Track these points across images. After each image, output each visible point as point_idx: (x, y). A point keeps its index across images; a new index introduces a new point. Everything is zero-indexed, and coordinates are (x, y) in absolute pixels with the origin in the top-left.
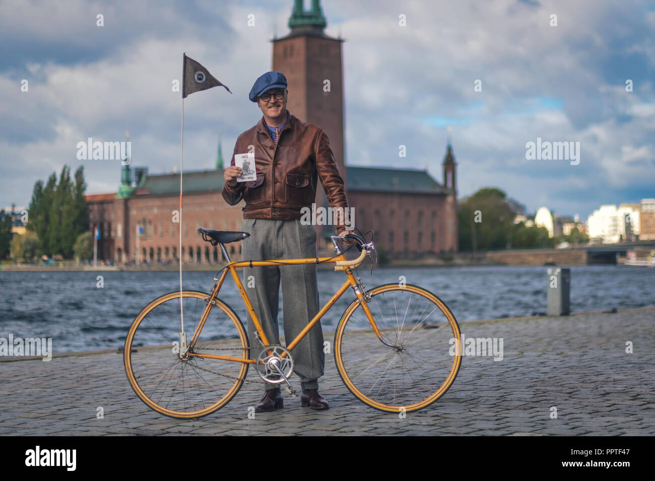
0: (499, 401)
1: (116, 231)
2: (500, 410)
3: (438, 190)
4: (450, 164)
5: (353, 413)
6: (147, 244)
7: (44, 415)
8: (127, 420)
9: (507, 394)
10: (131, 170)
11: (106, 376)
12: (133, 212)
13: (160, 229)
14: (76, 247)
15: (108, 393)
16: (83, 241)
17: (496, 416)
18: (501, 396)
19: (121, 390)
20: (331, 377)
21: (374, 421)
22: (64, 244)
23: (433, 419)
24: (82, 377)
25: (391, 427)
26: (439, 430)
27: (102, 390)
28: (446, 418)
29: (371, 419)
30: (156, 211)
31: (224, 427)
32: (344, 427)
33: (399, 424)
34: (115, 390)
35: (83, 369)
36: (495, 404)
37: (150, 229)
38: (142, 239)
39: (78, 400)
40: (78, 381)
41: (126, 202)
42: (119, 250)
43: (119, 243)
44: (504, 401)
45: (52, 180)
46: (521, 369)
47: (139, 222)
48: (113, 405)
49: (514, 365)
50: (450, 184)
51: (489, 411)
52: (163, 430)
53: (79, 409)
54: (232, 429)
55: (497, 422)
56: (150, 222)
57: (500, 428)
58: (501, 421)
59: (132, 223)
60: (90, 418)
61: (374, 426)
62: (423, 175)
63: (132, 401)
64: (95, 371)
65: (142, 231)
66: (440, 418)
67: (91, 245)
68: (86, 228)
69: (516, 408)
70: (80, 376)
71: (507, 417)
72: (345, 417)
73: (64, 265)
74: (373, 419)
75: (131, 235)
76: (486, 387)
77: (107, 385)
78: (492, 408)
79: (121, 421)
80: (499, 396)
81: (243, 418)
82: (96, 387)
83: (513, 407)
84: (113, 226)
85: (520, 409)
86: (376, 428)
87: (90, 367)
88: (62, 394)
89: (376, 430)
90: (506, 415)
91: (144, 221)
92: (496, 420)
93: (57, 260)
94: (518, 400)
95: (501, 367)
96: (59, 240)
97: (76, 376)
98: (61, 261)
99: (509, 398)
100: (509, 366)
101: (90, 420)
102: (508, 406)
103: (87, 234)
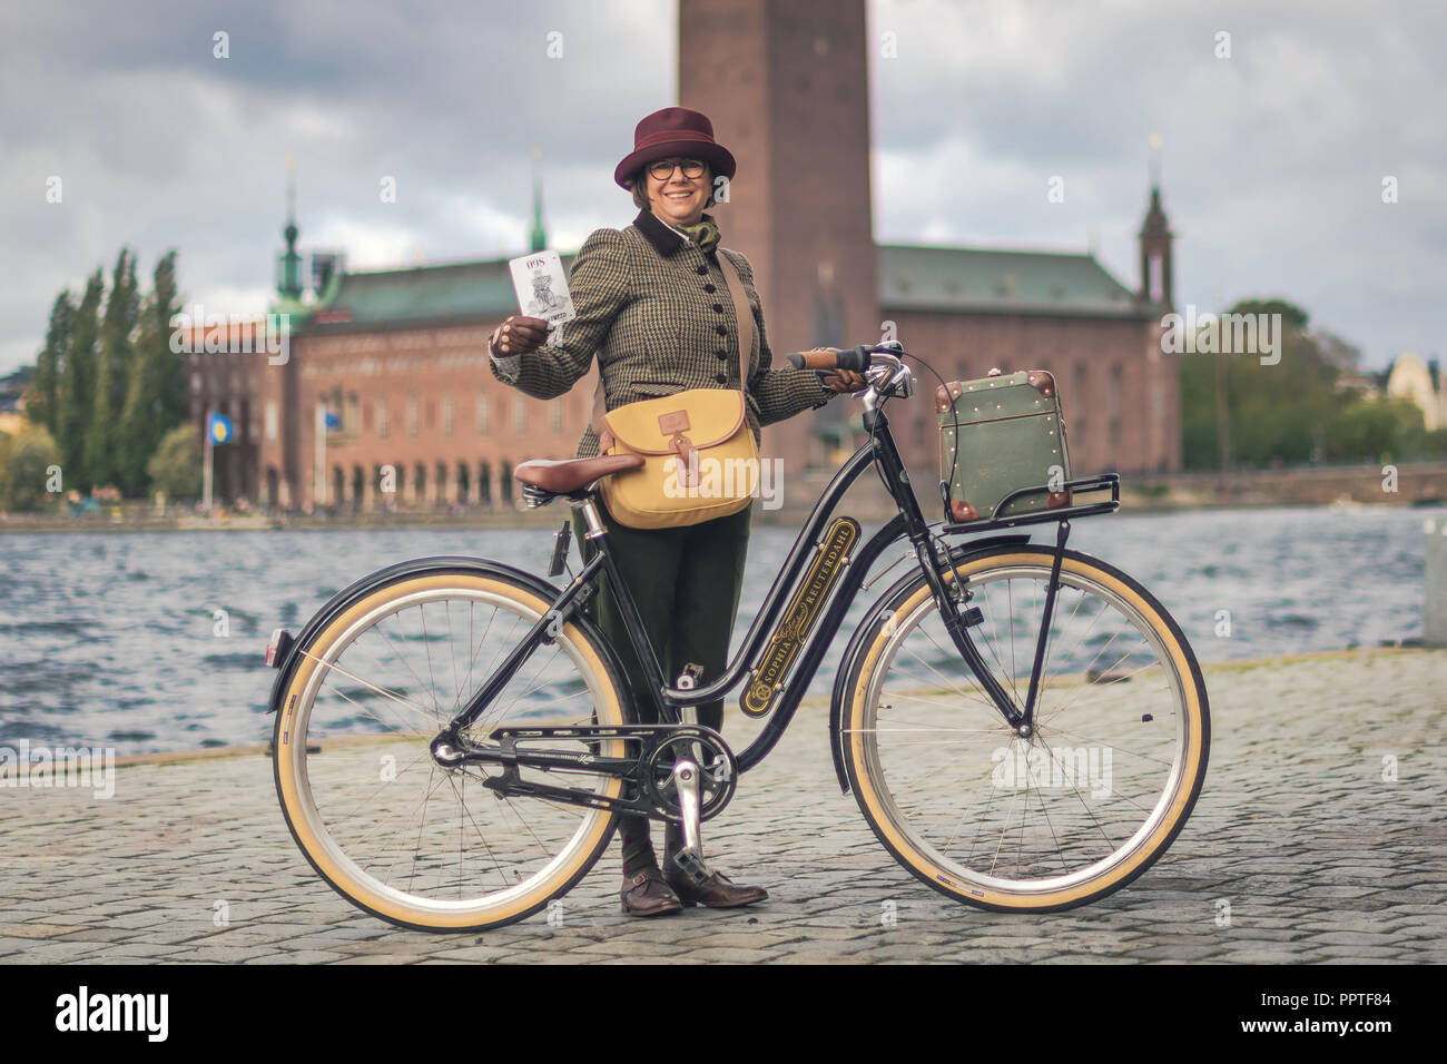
0: (1299, 886)
1: (261, 422)
2: (1304, 910)
3: (1124, 306)
4: (1156, 237)
6: (348, 457)
9: (1320, 867)
10: (300, 259)
11: (236, 819)
12: (310, 372)
13: (381, 416)
14: (156, 465)
15: (243, 867)
16: (174, 450)
17: (1292, 927)
18: (1306, 873)
19: (277, 859)
20: (842, 820)
21: (962, 944)
22: (121, 460)
23: (1120, 938)
24: (170, 824)
27: (227, 860)
28: (1155, 934)
29: (953, 937)
30: (368, 366)
33: (1029, 952)
34: (260, 858)
35: (176, 801)
36: (1288, 894)
37: (352, 417)
38: (332, 444)
39: (160, 887)
40: (162, 835)
41: (294, 344)
42: (272, 475)
43: (272, 456)
44: (1312, 885)
45: (94, 288)
46: (1356, 797)
47: (324, 399)
49: (1337, 783)
50: (1156, 290)
51: (1274, 912)
53: (163, 912)
55: (1296, 945)
56: (354, 398)
58: (1308, 942)
59: (304, 401)
62: (1084, 266)
63: (306, 888)
64: (209, 807)
65: (334, 422)
66: (1141, 934)
67: (198, 461)
68: (181, 414)
69: (1348, 904)
70: (168, 820)
71: (1323, 932)
73: (125, 516)
74: (959, 938)
75: (304, 432)
76: (1263, 846)
77: (238, 846)
78: (1280, 904)
80: (1297, 871)
82: (210, 852)
83: (1337, 903)
84: (254, 408)
85: (1357, 908)
87: (194, 793)
88: (119, 870)
90: (1319, 926)
91: (336, 396)
92: (1294, 939)
93: (106, 502)
94: (1351, 884)
95: (1303, 790)
96: (110, 449)
97: (155, 820)
98: (117, 504)
99: (1327, 876)
100: (1325, 787)
102: (1325, 899)
103: (185, 432)
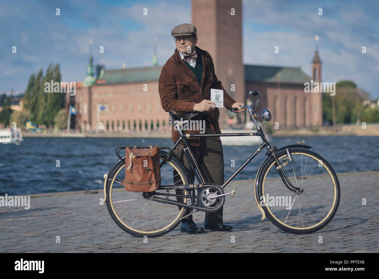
1: (83, 109)
2: (348, 235)
4: (317, 63)
5: (246, 236)
6: (104, 117)
7: (36, 235)
8: (93, 239)
11: (77, 209)
12: (95, 96)
13: (113, 108)
14: (56, 119)
15: (80, 220)
16: (61, 115)
19: (88, 219)
20: (231, 211)
21: (260, 241)
22: (46, 118)
25: (271, 246)
26: (304, 248)
27: (75, 219)
28: (309, 240)
30: (110, 95)
31: (158, 244)
32: (240, 245)
33: (277, 243)
34: (84, 218)
37: (107, 107)
38: (101, 115)
39: (59, 225)
41: (90, 88)
42: (85, 122)
43: (85, 117)
45: (41, 74)
47: (99, 103)
48: (83, 228)
51: (339, 235)
52: (117, 245)
53: (60, 231)
54: (163, 246)
55: (345, 243)
56: (107, 103)
57: (345, 247)
58: (347, 243)
59: (94, 103)
60: (68, 237)
61: (260, 244)
62: (298, 71)
63: (96, 226)
64: (70, 206)
66: (305, 240)
68: (63, 106)
72: (240, 238)
73: (47, 132)
74: (260, 240)
75: (93, 112)
77: (78, 216)
79: (89, 239)
81: (171, 238)
84: (81, 106)
86: (261, 246)
87: (66, 203)
88: (49, 221)
89: (261, 247)
90: (350, 239)
91: (102, 102)
93: (42, 129)
95: (350, 206)
96: (44, 116)
98: (45, 129)
100: (355, 205)
101: (68, 238)
102: (352, 232)
103: (62, 112)
